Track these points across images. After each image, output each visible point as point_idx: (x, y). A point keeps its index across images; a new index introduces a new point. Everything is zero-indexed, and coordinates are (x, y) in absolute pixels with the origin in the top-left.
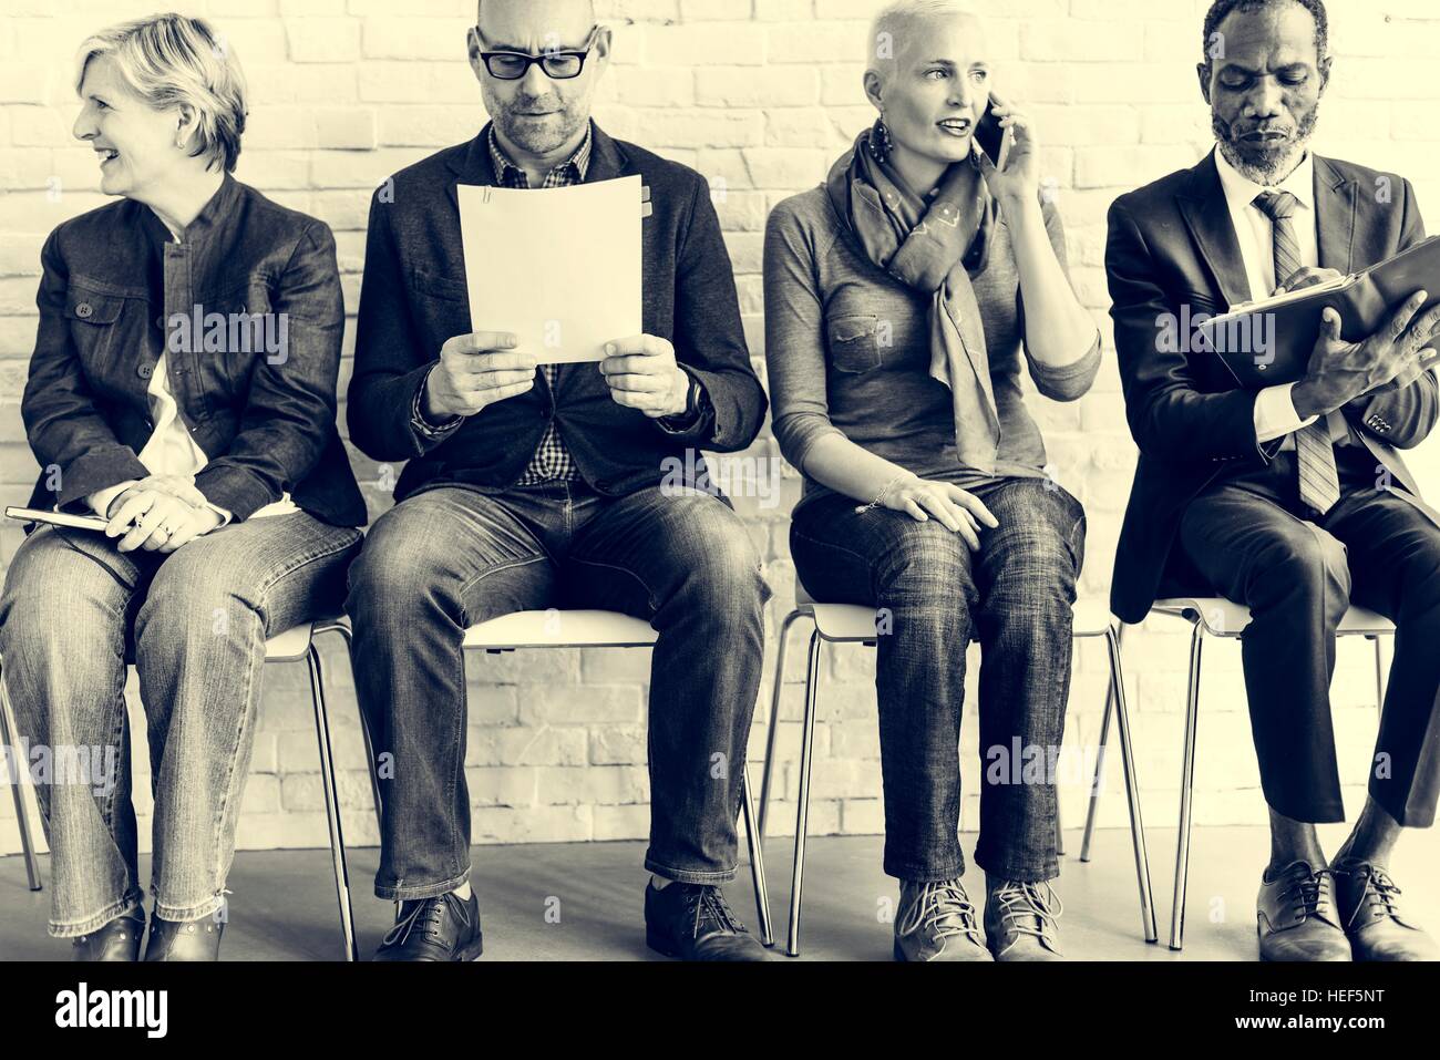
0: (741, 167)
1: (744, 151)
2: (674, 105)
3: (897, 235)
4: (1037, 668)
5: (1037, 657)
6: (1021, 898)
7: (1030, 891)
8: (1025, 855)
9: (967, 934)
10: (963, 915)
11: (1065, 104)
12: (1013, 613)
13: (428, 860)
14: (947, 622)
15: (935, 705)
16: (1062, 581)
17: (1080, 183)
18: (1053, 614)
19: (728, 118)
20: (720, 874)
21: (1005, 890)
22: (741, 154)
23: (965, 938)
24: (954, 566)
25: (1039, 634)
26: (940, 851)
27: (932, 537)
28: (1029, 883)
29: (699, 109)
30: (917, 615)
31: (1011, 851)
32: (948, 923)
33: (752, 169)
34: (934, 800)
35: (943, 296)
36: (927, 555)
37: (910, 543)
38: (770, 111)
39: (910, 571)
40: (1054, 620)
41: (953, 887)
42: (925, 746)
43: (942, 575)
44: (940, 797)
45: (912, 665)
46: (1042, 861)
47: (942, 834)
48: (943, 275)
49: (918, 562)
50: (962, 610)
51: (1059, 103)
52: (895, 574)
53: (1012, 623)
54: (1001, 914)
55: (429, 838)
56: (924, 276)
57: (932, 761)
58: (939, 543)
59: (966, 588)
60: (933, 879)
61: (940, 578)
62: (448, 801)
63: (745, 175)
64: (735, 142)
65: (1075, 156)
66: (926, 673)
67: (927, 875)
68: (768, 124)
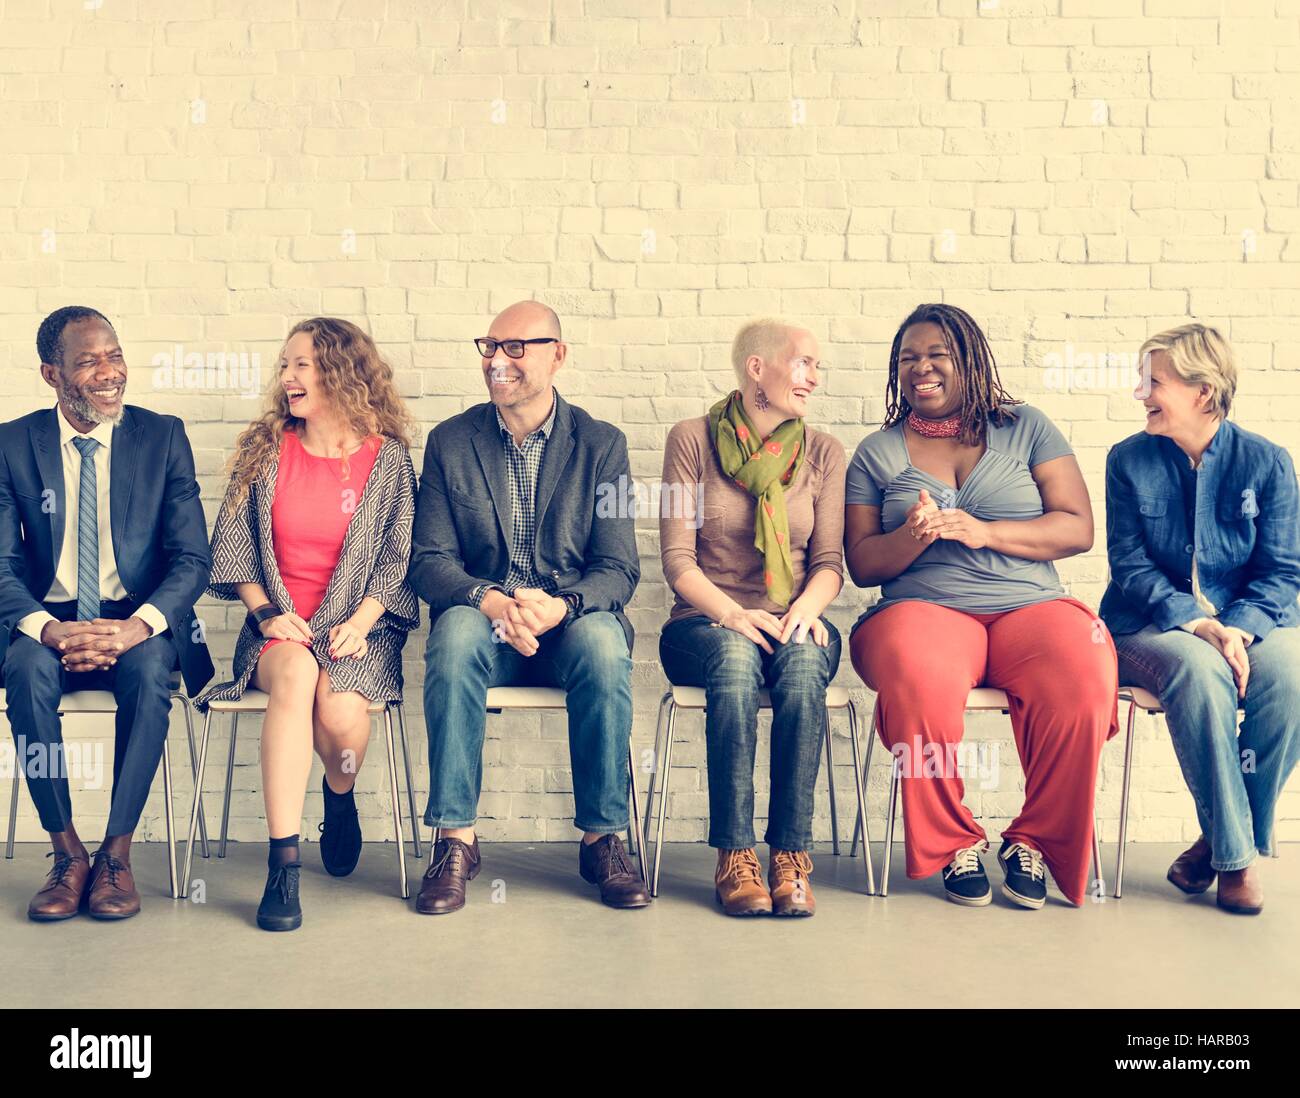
0: (650, 410)
1: (653, 398)
2: (609, 370)
3: (743, 459)
4: (804, 724)
5: (804, 718)
6: (788, 861)
7: (794, 857)
8: (792, 835)
9: (755, 881)
10: (753, 870)
11: (858, 370)
12: (791, 692)
13: (458, 807)
14: (745, 695)
15: (738, 744)
16: (820, 673)
17: (867, 421)
18: (814, 692)
19: (643, 378)
20: (613, 827)
21: (779, 856)
22: (651, 402)
23: (753, 883)
24: (749, 663)
25: (806, 704)
26: (740, 830)
27: (737, 646)
28: (793, 852)
29: (624, 372)
30: (728, 691)
31: (785, 833)
32: (744, 874)
33: (658, 411)
34: (737, 800)
35: (765, 499)
36: (734, 656)
37: (725, 649)
38: (670, 374)
39: (723, 665)
40: (814, 696)
41: (748, 853)
42: (731, 768)
43: (742, 668)
44: (740, 799)
45: (725, 720)
46: (803, 839)
47: (742, 820)
48: (766, 486)
49: (729, 660)
50: (754, 688)
51: (855, 369)
52: (715, 667)
53: (790, 698)
54: (776, 870)
55: (460, 794)
56: (755, 484)
57: (736, 777)
58: (741, 649)
59: (756, 675)
60: (736, 848)
61: (741, 669)
62: (471, 774)
63: (653, 414)
64: (646, 393)
65: (864, 403)
66: (733, 726)
67: (732, 845)
68: (668, 382)
